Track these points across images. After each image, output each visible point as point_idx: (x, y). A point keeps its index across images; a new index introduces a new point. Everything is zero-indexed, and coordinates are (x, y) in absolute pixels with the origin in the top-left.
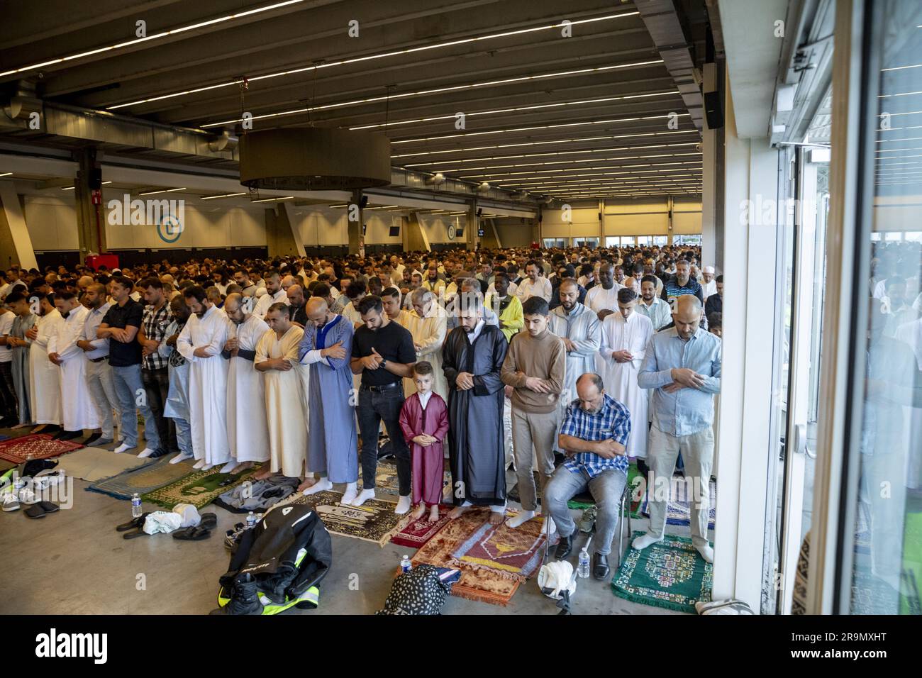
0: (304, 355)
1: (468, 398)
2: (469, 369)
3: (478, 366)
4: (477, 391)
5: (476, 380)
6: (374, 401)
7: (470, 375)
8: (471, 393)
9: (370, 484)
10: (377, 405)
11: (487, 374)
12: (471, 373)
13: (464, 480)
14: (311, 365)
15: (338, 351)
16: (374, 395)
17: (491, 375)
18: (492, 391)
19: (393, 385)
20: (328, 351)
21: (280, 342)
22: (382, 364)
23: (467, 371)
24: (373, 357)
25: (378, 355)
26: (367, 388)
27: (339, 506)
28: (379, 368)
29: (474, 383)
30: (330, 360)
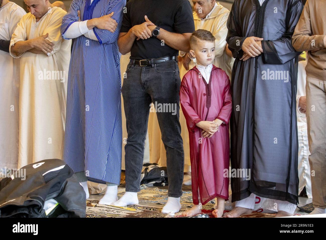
0: (68, 27)
1: (256, 67)
2: (258, 32)
3: (268, 30)
4: (266, 58)
5: (265, 44)
6: (145, 77)
7: (259, 39)
8: (260, 60)
9: (133, 186)
10: (146, 81)
11: (278, 40)
12: (261, 37)
13: (248, 167)
14: (74, 40)
15: (107, 21)
16: (144, 69)
17: (283, 42)
18: (284, 59)
19: (167, 59)
20: (95, 21)
21: (38, 23)
22: (156, 32)
23: (256, 36)
24: (145, 24)
25: (151, 23)
26: (137, 63)
27: (96, 206)
28: (152, 37)
29: (263, 47)
30: (97, 31)
